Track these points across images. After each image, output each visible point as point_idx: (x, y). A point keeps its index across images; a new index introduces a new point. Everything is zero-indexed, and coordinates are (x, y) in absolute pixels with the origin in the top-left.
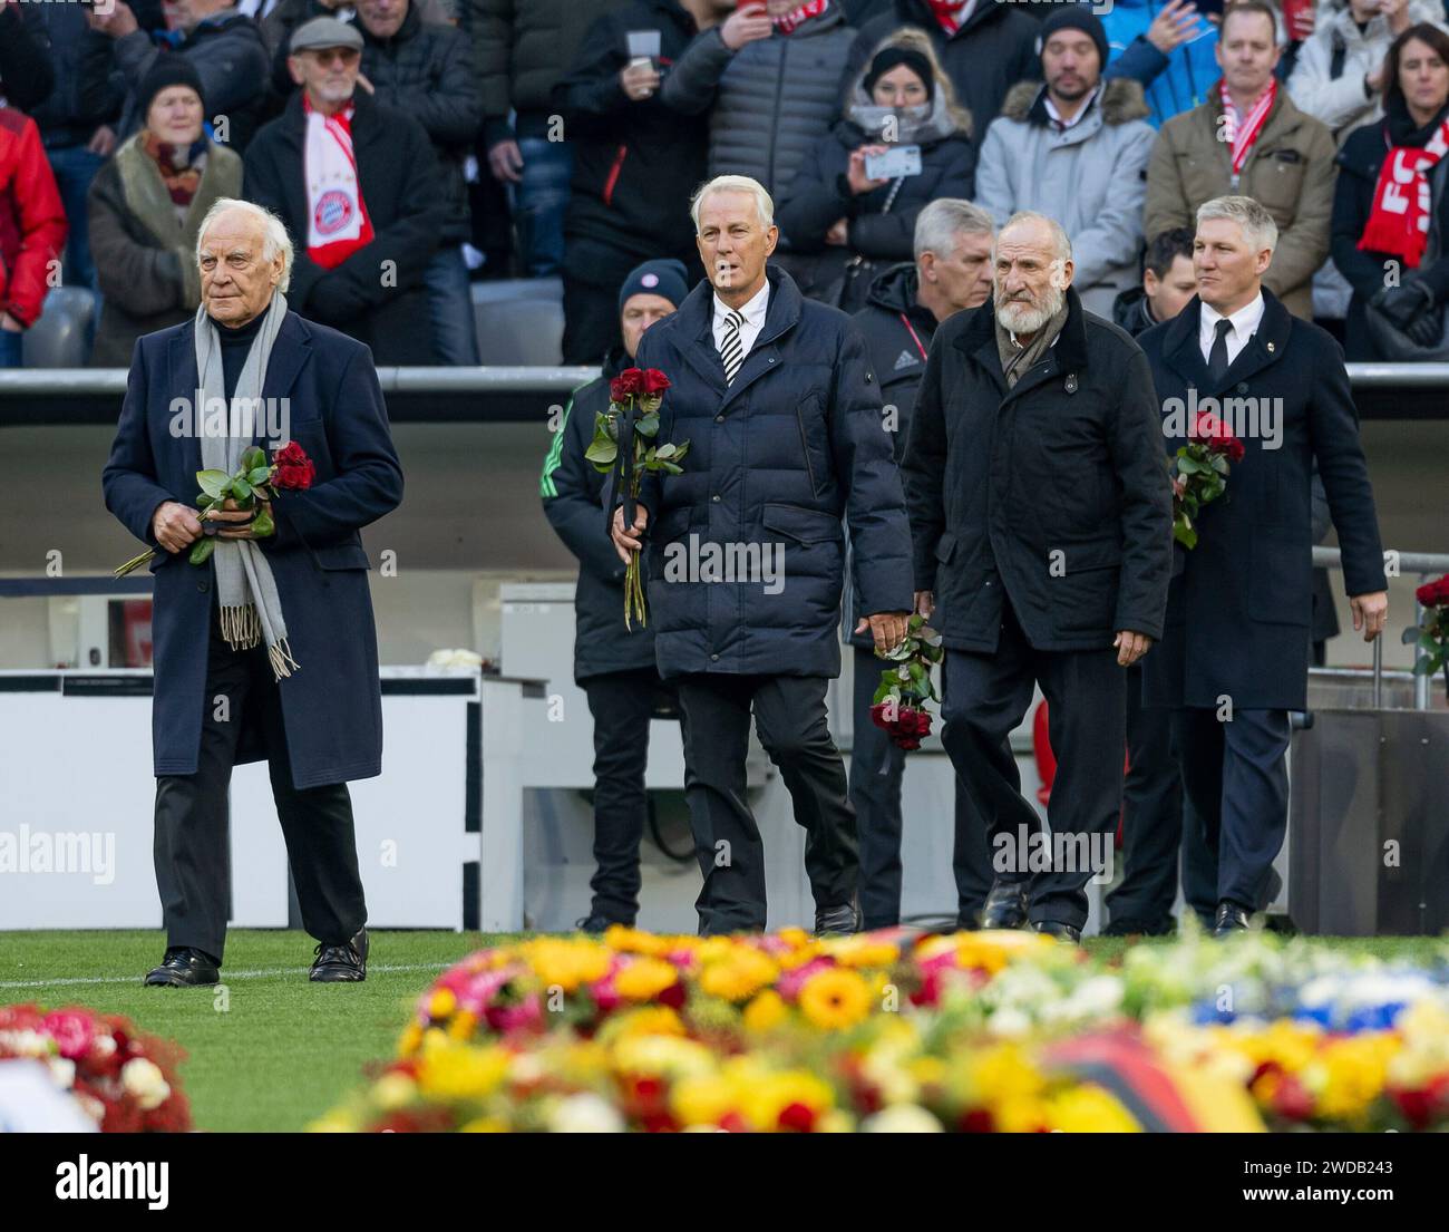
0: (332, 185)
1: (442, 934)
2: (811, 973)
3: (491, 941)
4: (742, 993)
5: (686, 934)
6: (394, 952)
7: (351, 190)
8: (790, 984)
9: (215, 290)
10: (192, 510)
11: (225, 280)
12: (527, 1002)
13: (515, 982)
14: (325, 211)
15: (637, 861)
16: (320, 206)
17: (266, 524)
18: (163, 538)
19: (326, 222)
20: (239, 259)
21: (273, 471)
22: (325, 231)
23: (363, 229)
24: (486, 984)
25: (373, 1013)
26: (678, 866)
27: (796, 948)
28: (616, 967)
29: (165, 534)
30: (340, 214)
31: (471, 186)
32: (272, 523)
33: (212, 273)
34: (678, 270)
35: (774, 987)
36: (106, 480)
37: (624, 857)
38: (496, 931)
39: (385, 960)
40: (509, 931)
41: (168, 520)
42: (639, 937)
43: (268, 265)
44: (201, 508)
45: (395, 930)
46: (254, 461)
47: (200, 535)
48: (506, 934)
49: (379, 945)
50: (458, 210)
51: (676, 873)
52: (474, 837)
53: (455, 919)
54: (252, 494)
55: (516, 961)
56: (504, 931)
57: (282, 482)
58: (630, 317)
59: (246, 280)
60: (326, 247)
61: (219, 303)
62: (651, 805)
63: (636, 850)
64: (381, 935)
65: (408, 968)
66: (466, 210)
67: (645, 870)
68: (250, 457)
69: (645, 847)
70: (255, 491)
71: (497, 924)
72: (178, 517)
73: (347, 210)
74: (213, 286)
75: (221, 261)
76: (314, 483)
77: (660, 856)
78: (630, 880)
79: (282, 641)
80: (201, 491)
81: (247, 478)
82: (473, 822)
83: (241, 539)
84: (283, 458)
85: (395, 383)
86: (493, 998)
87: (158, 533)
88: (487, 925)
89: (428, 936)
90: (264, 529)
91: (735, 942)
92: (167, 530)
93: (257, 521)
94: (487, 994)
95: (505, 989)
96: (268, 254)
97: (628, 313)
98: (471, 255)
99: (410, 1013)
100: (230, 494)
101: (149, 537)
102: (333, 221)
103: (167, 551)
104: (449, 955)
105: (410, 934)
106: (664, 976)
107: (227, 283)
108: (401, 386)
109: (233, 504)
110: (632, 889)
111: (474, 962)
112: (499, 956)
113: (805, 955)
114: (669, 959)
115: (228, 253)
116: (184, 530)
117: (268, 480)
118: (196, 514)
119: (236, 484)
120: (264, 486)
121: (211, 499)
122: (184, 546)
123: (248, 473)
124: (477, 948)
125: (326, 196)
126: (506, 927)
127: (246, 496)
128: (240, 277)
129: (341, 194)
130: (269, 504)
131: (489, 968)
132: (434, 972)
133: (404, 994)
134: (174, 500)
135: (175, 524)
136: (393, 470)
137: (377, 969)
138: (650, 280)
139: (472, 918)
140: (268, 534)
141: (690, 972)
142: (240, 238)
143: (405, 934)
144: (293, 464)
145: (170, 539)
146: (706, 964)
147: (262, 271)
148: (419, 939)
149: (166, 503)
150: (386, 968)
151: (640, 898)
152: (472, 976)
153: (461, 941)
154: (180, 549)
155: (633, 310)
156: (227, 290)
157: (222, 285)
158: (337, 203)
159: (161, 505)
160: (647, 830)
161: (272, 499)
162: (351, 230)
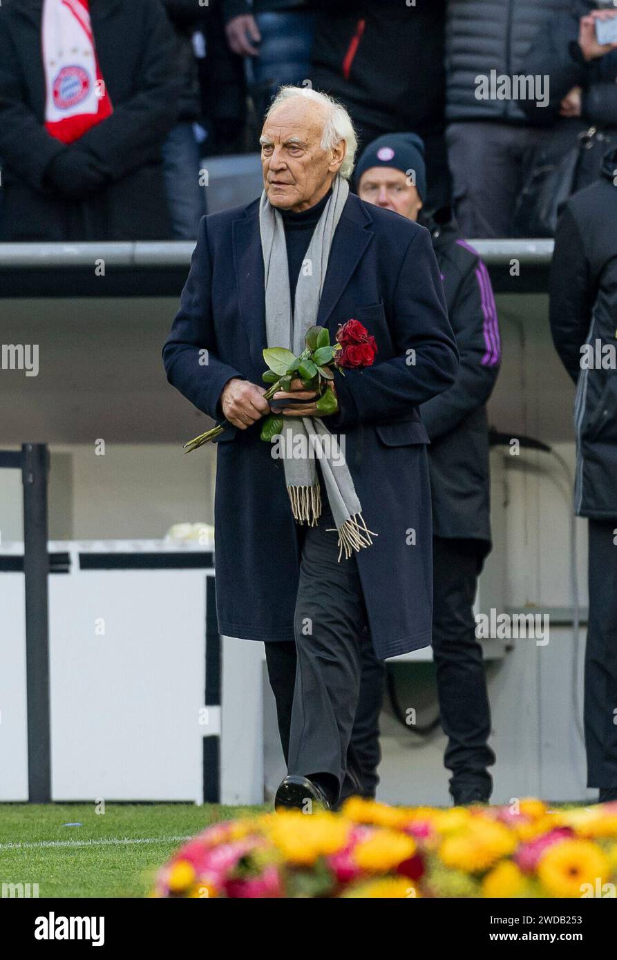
0: (69, 60)
1: (182, 807)
2: (550, 844)
3: (231, 813)
4: (481, 864)
5: (425, 806)
6: (134, 825)
7: (89, 64)
8: (528, 855)
9: (272, 176)
10: (259, 387)
11: (279, 167)
12: (266, 874)
13: (252, 855)
14: (63, 85)
15: (376, 734)
16: (58, 80)
17: (330, 403)
18: (231, 415)
19: (63, 96)
20: (294, 148)
21: (338, 352)
22: (63, 105)
23: (101, 103)
24: (225, 856)
25: (113, 887)
26: (417, 739)
27: (534, 819)
28: (354, 840)
29: (232, 411)
30: (79, 88)
31: (199, 61)
32: (336, 400)
33: (269, 158)
34: (416, 146)
35: (511, 858)
36: (167, 354)
37: (364, 730)
38: (235, 803)
39: (126, 833)
40: (249, 804)
41: (237, 397)
42: (378, 809)
43: (325, 153)
44: (267, 386)
45: (134, 803)
46: (318, 340)
47: (266, 413)
48: (246, 807)
49: (119, 818)
50: (189, 85)
51: (415, 746)
52: (215, 710)
53: (196, 793)
54: (317, 375)
55: (255, 834)
56: (244, 804)
57: (348, 362)
58: (366, 189)
59: (300, 168)
60: (65, 122)
61: (276, 189)
62: (390, 678)
63: (375, 722)
64: (121, 808)
65: (148, 841)
66: (196, 87)
67: (384, 742)
68: (314, 337)
69: (385, 720)
70: (321, 371)
71: (237, 797)
72: (245, 395)
73: (85, 84)
74: (270, 172)
75: (278, 148)
76: (377, 362)
77: (399, 728)
78: (368, 752)
79: (357, 515)
80: (268, 368)
81: (312, 359)
82: (213, 696)
83: (305, 416)
84: (347, 338)
85: (132, 257)
86: (232, 869)
87: (227, 410)
88: (226, 799)
89: (168, 809)
90: (328, 407)
91: (473, 814)
92: (235, 407)
93: (322, 399)
94: (226, 867)
95: (244, 861)
96: (326, 143)
97: (364, 186)
98: (200, 132)
99: (150, 886)
100: (296, 374)
101: (219, 414)
102: (71, 96)
103: (235, 427)
104: (189, 828)
105: (150, 808)
106: (402, 848)
107: (282, 170)
108: (138, 261)
109: (299, 384)
110: (370, 762)
111: (213, 834)
112: (238, 828)
113: (543, 827)
114: (407, 831)
115: (285, 141)
116: (251, 407)
117: (333, 360)
118: (262, 391)
119: (302, 365)
120: (329, 366)
121: (277, 378)
122: (251, 423)
123: (313, 352)
124: (217, 821)
125: (63, 70)
126: (246, 800)
127: (313, 376)
128: (294, 164)
129: (78, 69)
130: (332, 383)
131: (228, 841)
132: (174, 844)
133: (144, 867)
134: (242, 378)
135: (243, 401)
136: (450, 351)
137: (117, 842)
138: (386, 154)
139: (212, 791)
140: (331, 412)
141: (428, 844)
142: (297, 127)
143: (146, 807)
144: (356, 343)
145: (238, 415)
146: (445, 836)
147: (319, 160)
148: (159, 812)
149: (234, 380)
150: (126, 841)
151: (380, 770)
152: (211, 848)
153: (200, 814)
154: (247, 425)
155: (369, 183)
156: (282, 177)
157: (278, 171)
158: (75, 78)
159: (228, 383)
160: (386, 702)
161: (338, 379)
162: (89, 105)
